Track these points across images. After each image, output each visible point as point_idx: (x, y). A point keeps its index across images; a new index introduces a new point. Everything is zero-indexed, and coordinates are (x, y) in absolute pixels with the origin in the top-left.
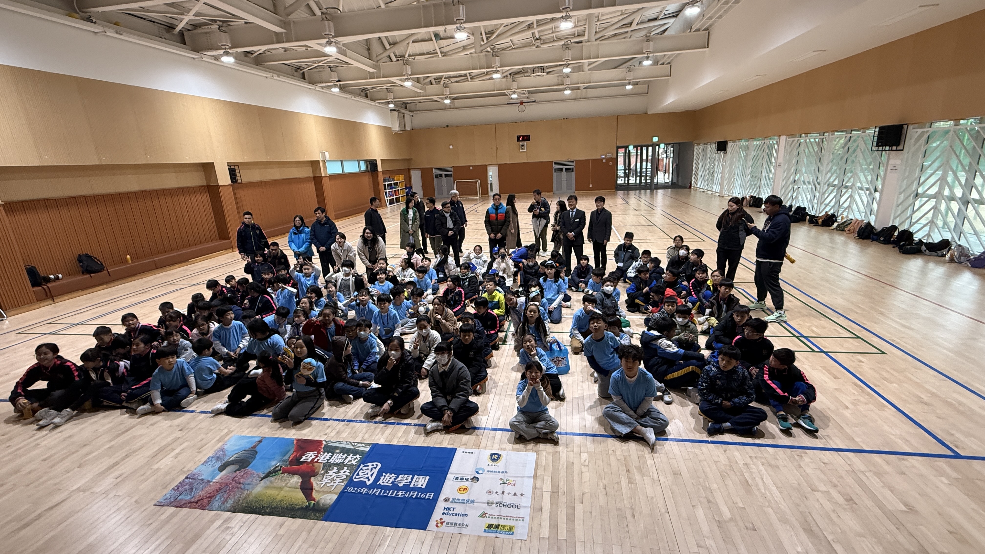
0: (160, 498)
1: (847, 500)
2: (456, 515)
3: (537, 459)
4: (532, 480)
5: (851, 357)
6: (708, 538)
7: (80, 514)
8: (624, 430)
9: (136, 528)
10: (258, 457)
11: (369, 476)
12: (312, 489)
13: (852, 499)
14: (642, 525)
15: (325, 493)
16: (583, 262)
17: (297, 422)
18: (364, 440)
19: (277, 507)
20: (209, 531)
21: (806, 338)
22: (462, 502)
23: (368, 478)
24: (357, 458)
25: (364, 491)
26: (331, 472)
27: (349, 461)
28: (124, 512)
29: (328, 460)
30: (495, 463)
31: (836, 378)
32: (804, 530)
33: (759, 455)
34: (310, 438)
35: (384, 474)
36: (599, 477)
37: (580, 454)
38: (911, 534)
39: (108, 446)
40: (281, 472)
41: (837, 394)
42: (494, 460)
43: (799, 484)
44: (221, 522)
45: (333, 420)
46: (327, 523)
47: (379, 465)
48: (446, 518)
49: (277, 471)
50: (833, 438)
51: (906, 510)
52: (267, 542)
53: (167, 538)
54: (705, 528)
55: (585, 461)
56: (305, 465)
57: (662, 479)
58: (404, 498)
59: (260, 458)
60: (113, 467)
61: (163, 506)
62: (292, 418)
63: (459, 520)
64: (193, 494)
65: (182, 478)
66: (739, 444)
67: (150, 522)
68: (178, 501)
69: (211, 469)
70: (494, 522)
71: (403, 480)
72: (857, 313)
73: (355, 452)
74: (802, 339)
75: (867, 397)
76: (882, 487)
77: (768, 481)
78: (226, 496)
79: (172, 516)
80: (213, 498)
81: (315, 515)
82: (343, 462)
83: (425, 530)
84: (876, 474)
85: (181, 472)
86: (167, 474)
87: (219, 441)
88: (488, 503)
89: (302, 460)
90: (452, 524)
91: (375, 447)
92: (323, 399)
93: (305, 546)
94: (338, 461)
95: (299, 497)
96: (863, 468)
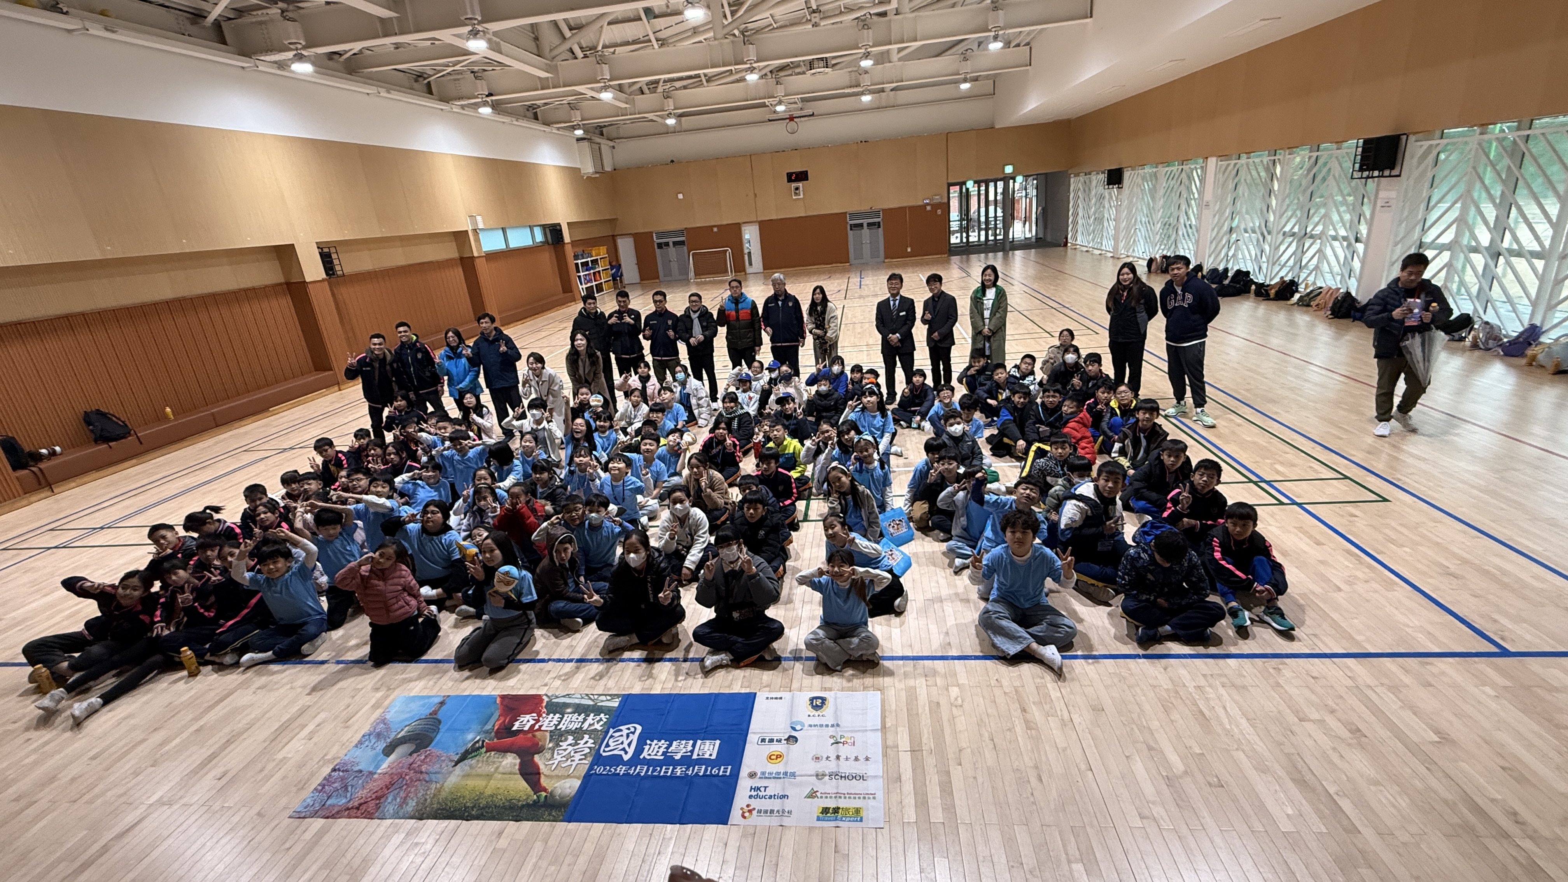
0: (296, 805)
1: (1351, 731)
2: (770, 797)
3: (883, 701)
4: (879, 734)
5: (1338, 510)
6: (1154, 803)
7: (170, 841)
8: (1013, 649)
9: (267, 856)
10: (443, 728)
11: (625, 745)
12: (539, 774)
13: (1359, 730)
14: (1054, 791)
15: (559, 777)
16: (917, 379)
17: (496, 669)
18: (609, 689)
19: (487, 806)
20: (387, 852)
21: (1268, 483)
22: (777, 776)
23: (624, 749)
24: (601, 720)
25: (621, 770)
26: (564, 745)
27: (590, 725)
28: (242, 833)
29: (556, 726)
30: (819, 712)
31: (1318, 543)
32: (1293, 780)
33: (1216, 671)
34: (521, 692)
35: (648, 742)
36: (980, 723)
37: (947, 689)
38: (1448, 776)
39: (195, 727)
40: (484, 750)
41: (1322, 569)
42: (816, 708)
43: (1279, 712)
44: (403, 835)
45: (554, 660)
46: (572, 826)
47: (639, 728)
48: (756, 804)
49: (478, 749)
50: (1324, 638)
51: (1438, 739)
52: (482, 863)
53: (320, 868)
54: (1149, 789)
55: (956, 699)
56: (521, 735)
57: (1076, 719)
58: (685, 778)
59: (448, 730)
60: (210, 761)
61: (304, 818)
62: (488, 662)
63: (776, 804)
64: (349, 795)
65: (327, 770)
66: (1185, 656)
67: (287, 845)
68: (328, 809)
69: (370, 753)
70: (831, 804)
71: (680, 748)
72: (1341, 439)
73: (597, 710)
74: (1263, 485)
75: (1367, 570)
76: (1401, 707)
77: (1235, 711)
78: (402, 794)
79: (321, 833)
80: (382, 800)
81: (550, 814)
82: (581, 728)
83: (726, 823)
84: (1390, 688)
85: (324, 761)
86: (300, 766)
87: (375, 707)
88: (817, 775)
89: (514, 728)
90: (766, 812)
91: (627, 699)
92: (533, 630)
93: (544, 864)
94: (573, 726)
95: (520, 787)
96: (1370, 681)
